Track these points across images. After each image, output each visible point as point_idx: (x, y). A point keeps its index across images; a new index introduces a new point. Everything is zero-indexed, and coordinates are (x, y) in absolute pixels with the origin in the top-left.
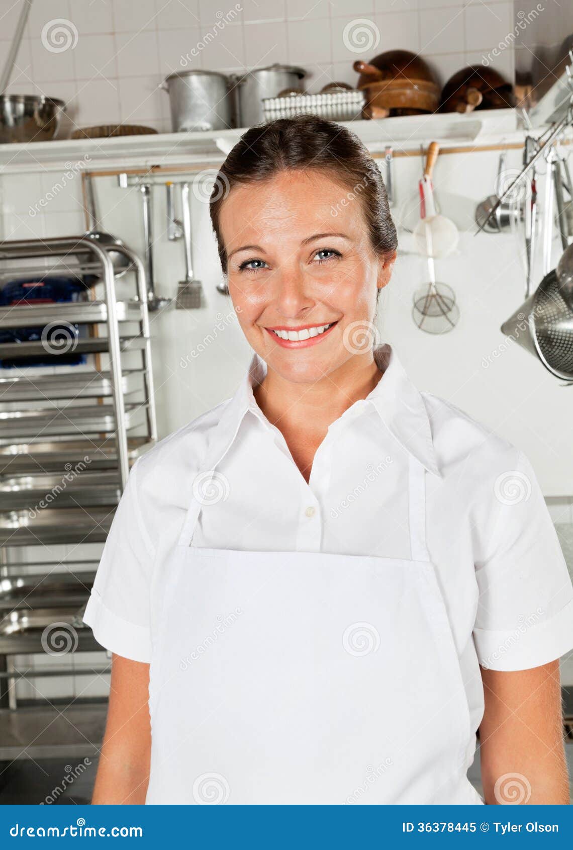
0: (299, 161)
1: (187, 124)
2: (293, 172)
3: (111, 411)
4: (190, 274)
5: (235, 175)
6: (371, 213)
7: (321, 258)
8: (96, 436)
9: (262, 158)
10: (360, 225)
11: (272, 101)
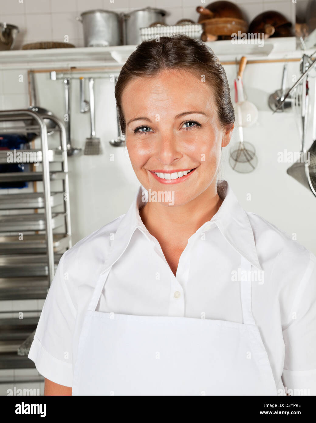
0: (175, 64)
1: (93, 42)
2: (171, 70)
3: (44, 217)
4: (93, 134)
5: (133, 71)
6: (220, 99)
7: (187, 126)
8: (33, 233)
9: (151, 61)
10: (213, 107)
11: (146, 29)
